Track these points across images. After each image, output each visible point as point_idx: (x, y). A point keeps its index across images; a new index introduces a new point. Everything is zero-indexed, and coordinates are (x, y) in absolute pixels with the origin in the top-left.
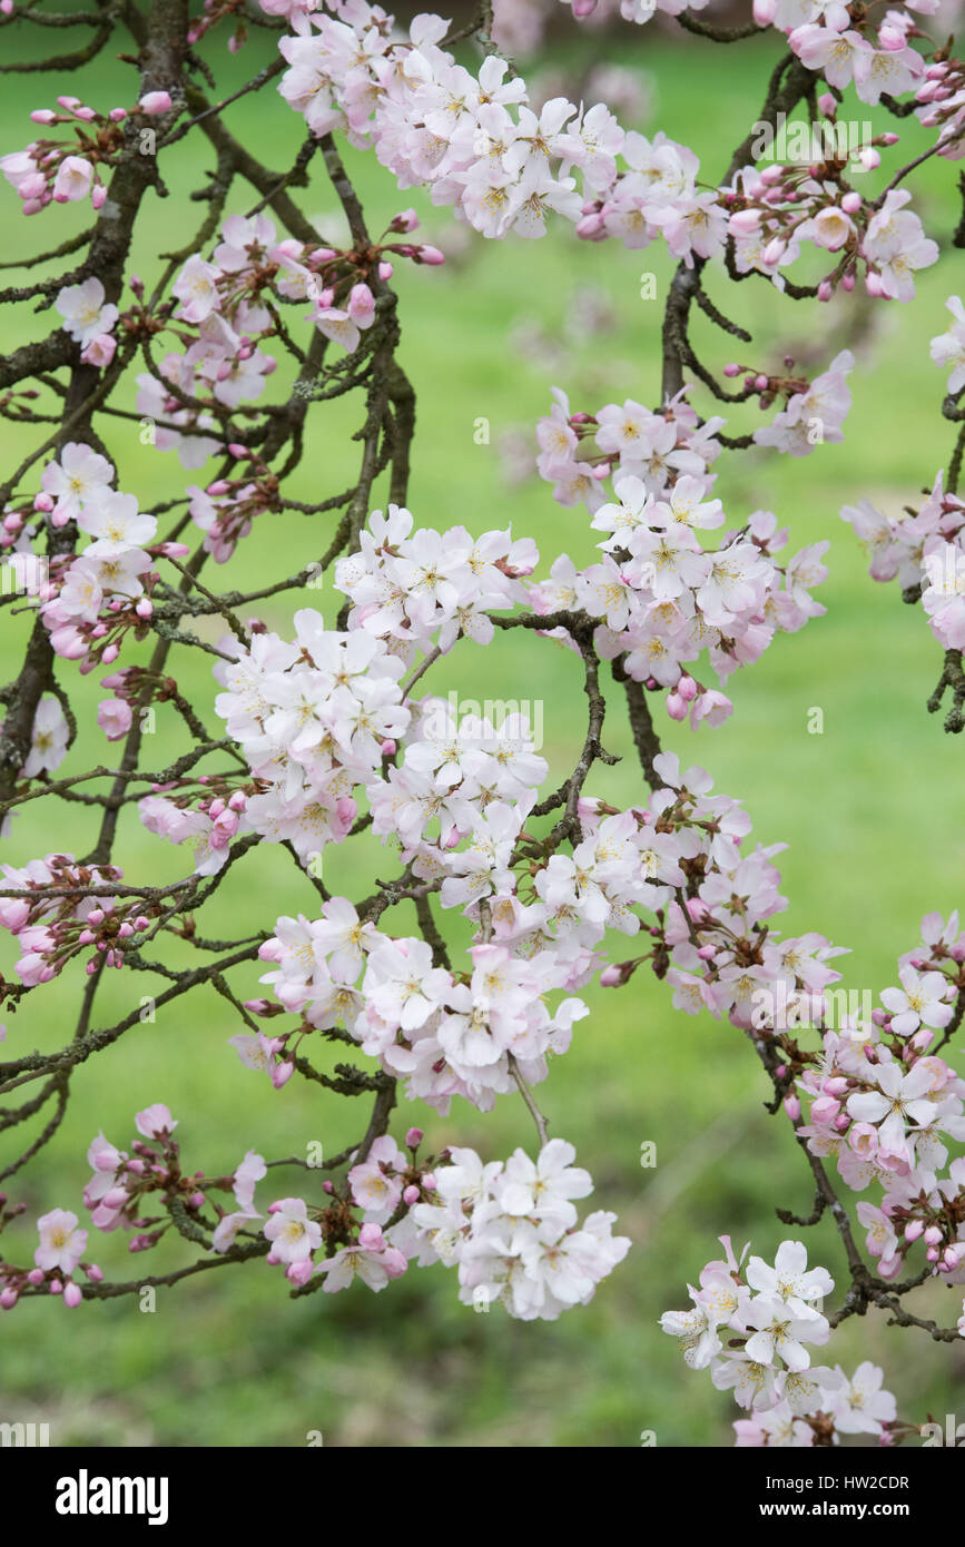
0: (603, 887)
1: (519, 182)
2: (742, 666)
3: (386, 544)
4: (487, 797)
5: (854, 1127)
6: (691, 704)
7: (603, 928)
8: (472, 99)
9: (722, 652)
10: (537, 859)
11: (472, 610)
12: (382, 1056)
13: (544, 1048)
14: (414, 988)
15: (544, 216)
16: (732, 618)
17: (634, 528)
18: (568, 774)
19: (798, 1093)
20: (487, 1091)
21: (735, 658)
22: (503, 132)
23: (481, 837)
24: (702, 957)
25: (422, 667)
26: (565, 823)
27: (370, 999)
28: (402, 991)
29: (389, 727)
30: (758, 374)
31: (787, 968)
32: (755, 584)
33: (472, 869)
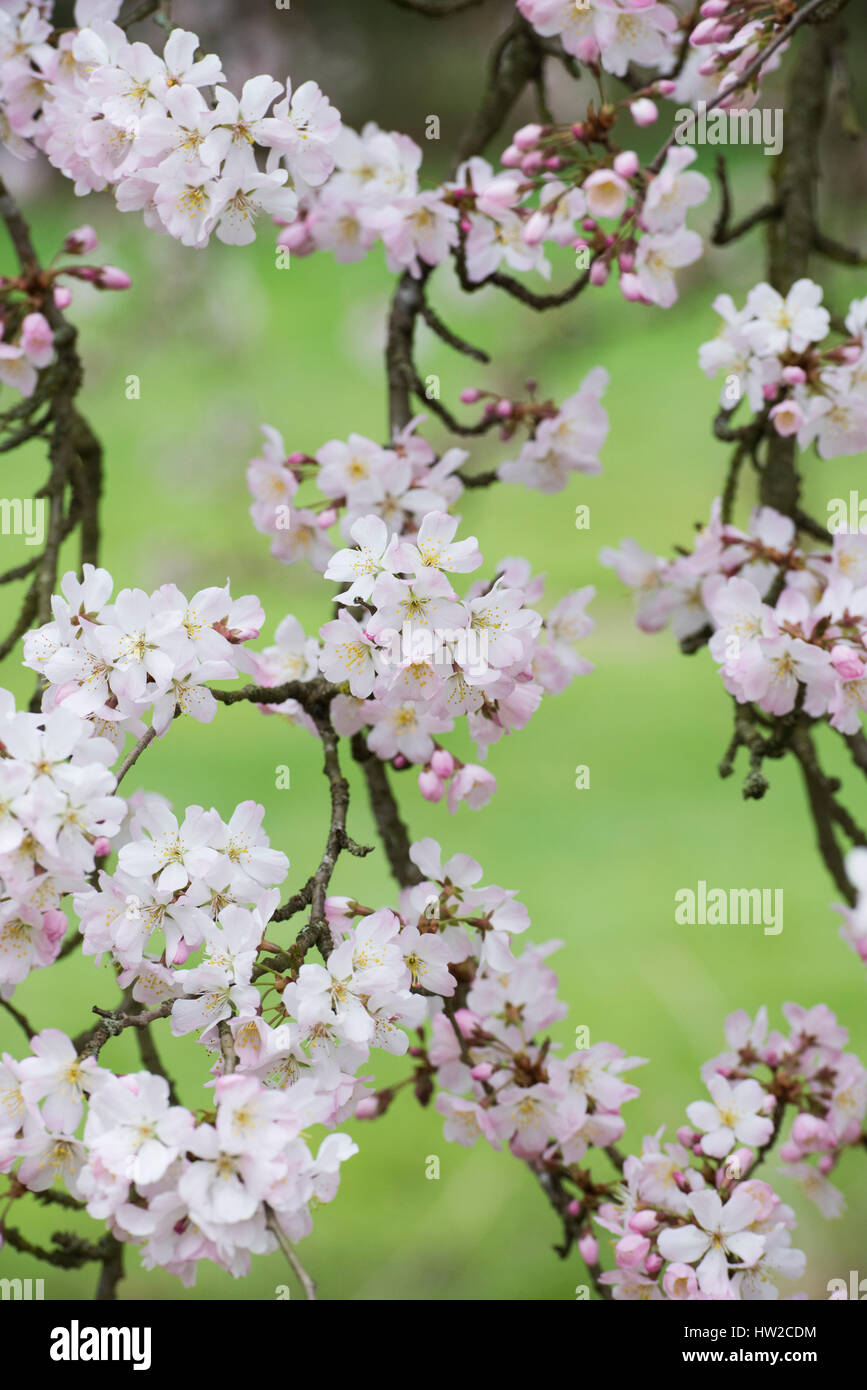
0: (365, 1000)
1: (220, 177)
2: (507, 733)
3: (82, 612)
4: (219, 902)
5: (670, 1269)
6: (447, 783)
7: (366, 1048)
8: (158, 82)
9: (484, 719)
10: (282, 972)
11: (190, 682)
12: (113, 1218)
13: (307, 1196)
14: (148, 1132)
15: (253, 216)
16: (497, 675)
17: (375, 576)
18: (312, 870)
19: (596, 1232)
20: (241, 1252)
21: (499, 724)
22: (198, 117)
23: (216, 950)
24: (476, 1078)
25: (133, 752)
26: (312, 928)
27: (94, 1150)
28: (134, 1137)
29: (101, 822)
30: (499, 399)
31: (576, 1085)
32: (521, 634)
33: (206, 987)
